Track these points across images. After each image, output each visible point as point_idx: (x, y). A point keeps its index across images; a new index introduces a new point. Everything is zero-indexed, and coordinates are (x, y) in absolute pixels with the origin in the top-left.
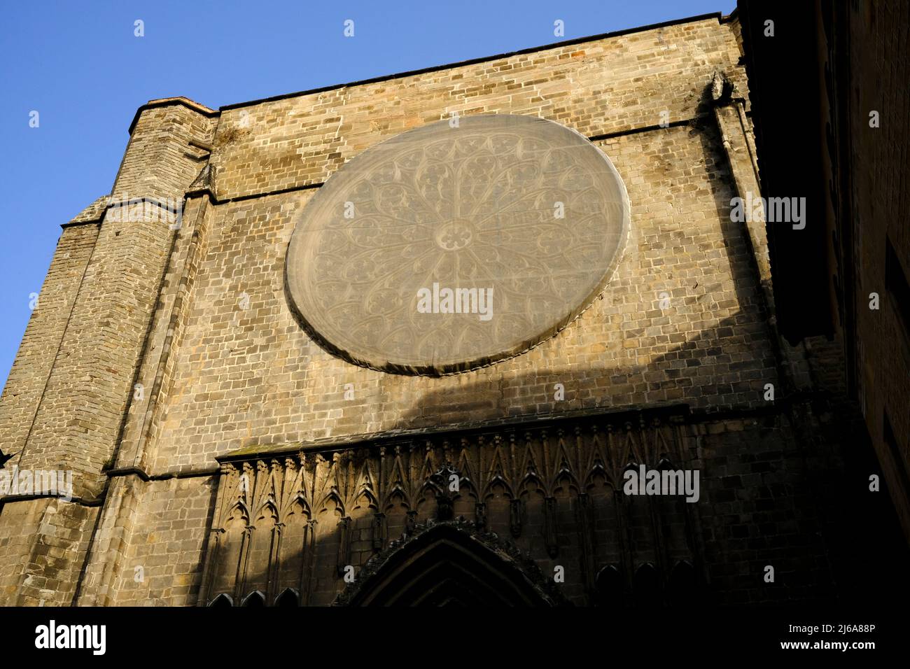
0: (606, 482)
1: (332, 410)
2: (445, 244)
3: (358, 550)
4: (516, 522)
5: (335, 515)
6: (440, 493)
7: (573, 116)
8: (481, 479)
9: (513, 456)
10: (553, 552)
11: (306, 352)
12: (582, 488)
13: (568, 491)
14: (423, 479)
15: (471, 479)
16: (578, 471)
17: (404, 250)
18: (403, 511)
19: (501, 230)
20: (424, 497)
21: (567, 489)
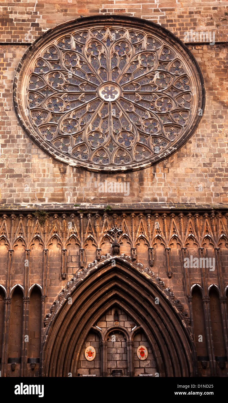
0: (195, 243)
1: (47, 188)
2: (104, 95)
3: (71, 266)
4: (152, 259)
5: (57, 247)
6: (112, 240)
7: (178, 26)
8: (134, 235)
9: (149, 225)
10: (170, 275)
11: (30, 151)
12: (184, 245)
13: (176, 245)
14: (104, 232)
15: (128, 235)
16: (182, 236)
17: (81, 96)
18: (94, 249)
19: (136, 93)
20: (104, 242)
21: (175, 244)
